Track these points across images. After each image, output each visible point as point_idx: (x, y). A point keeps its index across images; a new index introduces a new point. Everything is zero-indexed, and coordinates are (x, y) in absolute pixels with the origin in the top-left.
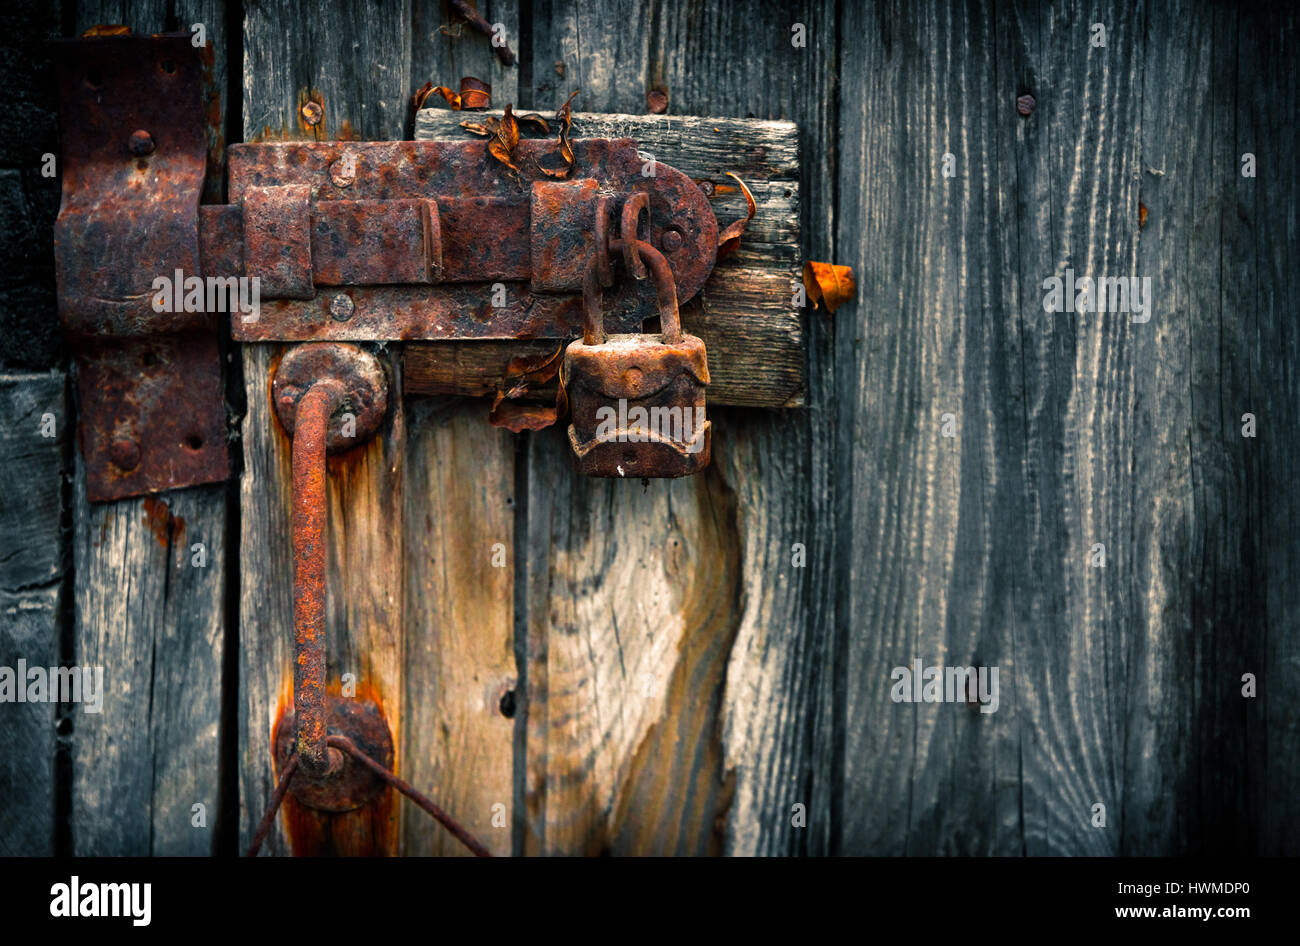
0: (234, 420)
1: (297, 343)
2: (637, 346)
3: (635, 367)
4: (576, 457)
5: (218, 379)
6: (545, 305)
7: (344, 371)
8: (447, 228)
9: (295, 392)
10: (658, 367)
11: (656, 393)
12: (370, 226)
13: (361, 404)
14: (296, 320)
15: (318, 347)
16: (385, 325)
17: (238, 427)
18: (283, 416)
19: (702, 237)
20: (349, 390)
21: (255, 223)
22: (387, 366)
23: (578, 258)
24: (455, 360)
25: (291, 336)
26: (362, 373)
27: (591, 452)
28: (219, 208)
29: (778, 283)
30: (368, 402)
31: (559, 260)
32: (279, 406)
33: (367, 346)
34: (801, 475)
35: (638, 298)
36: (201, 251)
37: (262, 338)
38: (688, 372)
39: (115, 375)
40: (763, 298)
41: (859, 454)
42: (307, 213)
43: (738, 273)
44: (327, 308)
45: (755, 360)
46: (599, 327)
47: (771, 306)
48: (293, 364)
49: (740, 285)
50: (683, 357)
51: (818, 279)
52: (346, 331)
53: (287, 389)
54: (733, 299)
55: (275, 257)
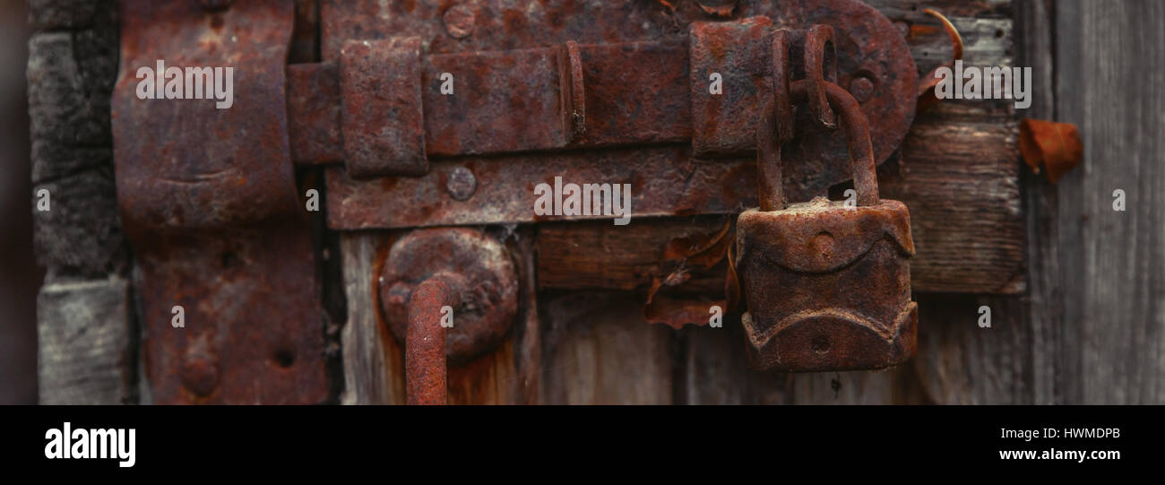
0: (332, 329)
1: (408, 231)
2: (826, 209)
3: (824, 233)
4: (754, 349)
5: (311, 280)
6: (709, 173)
7: (465, 263)
8: (589, 80)
9: (406, 290)
10: (854, 230)
11: (851, 264)
12: (495, 82)
13: (486, 301)
14: (405, 201)
15: (433, 234)
16: (514, 203)
17: (337, 337)
18: (392, 319)
19: (900, 83)
20: (471, 285)
21: (356, 79)
22: (517, 256)
23: (748, 110)
24: (599, 245)
25: (400, 222)
26: (487, 264)
27: (773, 340)
28: (311, 67)
29: (991, 142)
30: (495, 299)
31: (726, 114)
32: (386, 306)
33: (492, 230)
34: (1020, 384)
35: (822, 160)
36: (290, 118)
37: (365, 225)
38: (890, 238)
39: (186, 279)
40: (972, 160)
41: (1090, 355)
42: (417, 67)
43: (942, 130)
44: (442, 186)
45: (965, 236)
46: (778, 190)
47: (982, 169)
48: (403, 255)
49: (944, 145)
50: (883, 218)
51: (1038, 139)
52: (466, 212)
53: (396, 287)
54: (937, 162)
55: (379, 120)
